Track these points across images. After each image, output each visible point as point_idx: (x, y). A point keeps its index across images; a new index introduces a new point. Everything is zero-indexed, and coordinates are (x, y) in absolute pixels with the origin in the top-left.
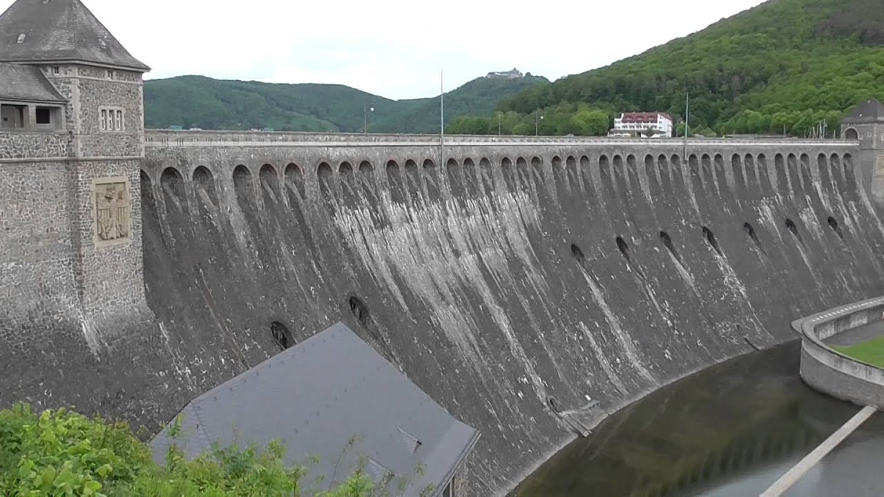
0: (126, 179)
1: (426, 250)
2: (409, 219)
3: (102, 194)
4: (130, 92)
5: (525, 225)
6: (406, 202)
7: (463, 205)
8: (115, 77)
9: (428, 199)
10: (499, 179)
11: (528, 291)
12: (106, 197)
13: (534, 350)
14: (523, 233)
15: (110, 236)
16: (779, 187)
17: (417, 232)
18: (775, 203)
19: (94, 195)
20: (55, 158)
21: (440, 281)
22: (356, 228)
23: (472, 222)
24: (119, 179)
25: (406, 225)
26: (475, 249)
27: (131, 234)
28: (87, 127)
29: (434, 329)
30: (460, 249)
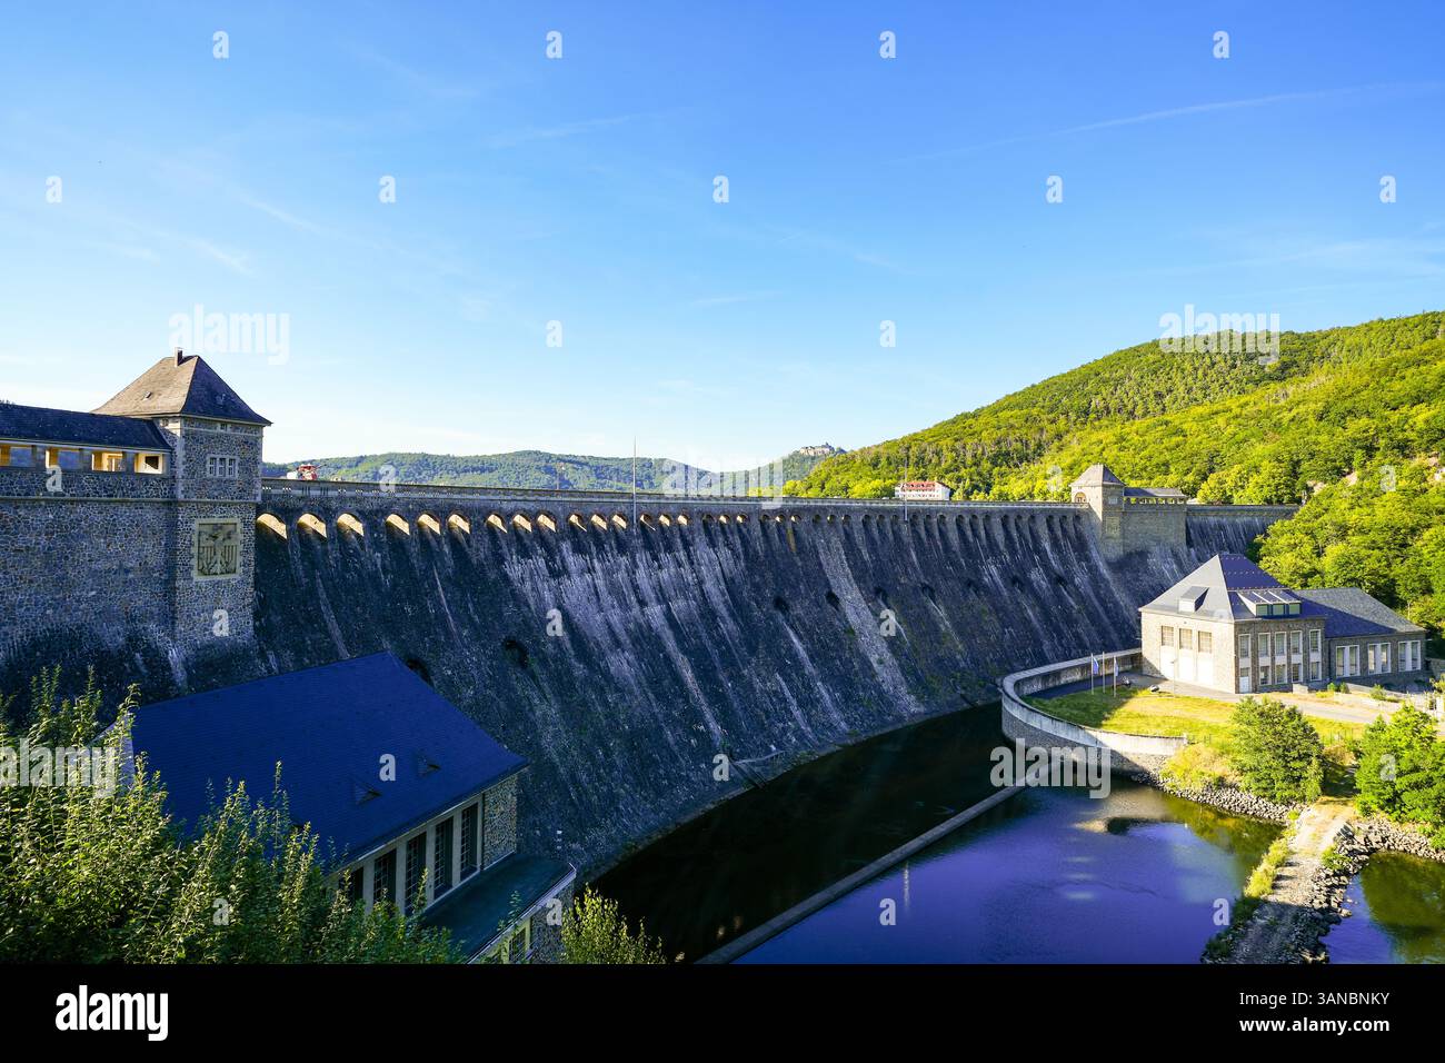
0: (237, 520)
1: (607, 599)
2: (591, 570)
3: (206, 533)
4: (246, 443)
5: (725, 579)
6: (591, 554)
7: (655, 558)
8: (229, 430)
9: (615, 552)
10: (699, 534)
11: (720, 641)
12: (210, 536)
13: (717, 698)
14: (723, 586)
15: (213, 571)
16: (1006, 546)
17: (600, 583)
18: (1002, 563)
19: (196, 534)
20: (154, 499)
21: (619, 629)
22: (527, 576)
23: (664, 575)
24: (229, 520)
25: (587, 576)
26: (663, 598)
27: (240, 570)
28: (190, 472)
29: (602, 674)
30: (647, 599)
